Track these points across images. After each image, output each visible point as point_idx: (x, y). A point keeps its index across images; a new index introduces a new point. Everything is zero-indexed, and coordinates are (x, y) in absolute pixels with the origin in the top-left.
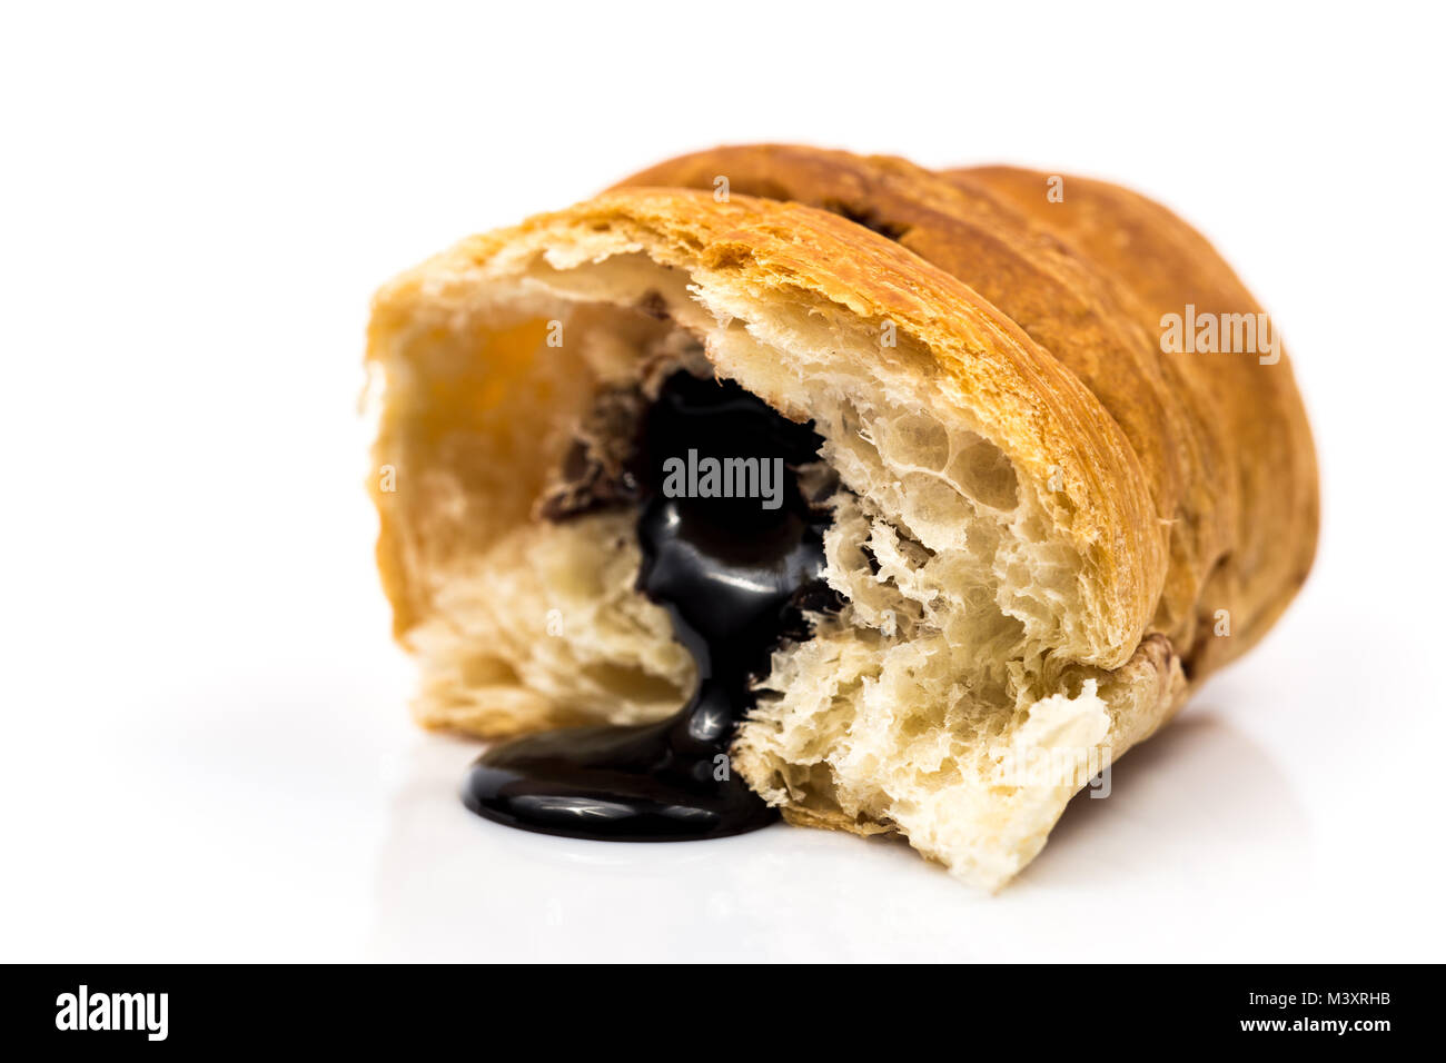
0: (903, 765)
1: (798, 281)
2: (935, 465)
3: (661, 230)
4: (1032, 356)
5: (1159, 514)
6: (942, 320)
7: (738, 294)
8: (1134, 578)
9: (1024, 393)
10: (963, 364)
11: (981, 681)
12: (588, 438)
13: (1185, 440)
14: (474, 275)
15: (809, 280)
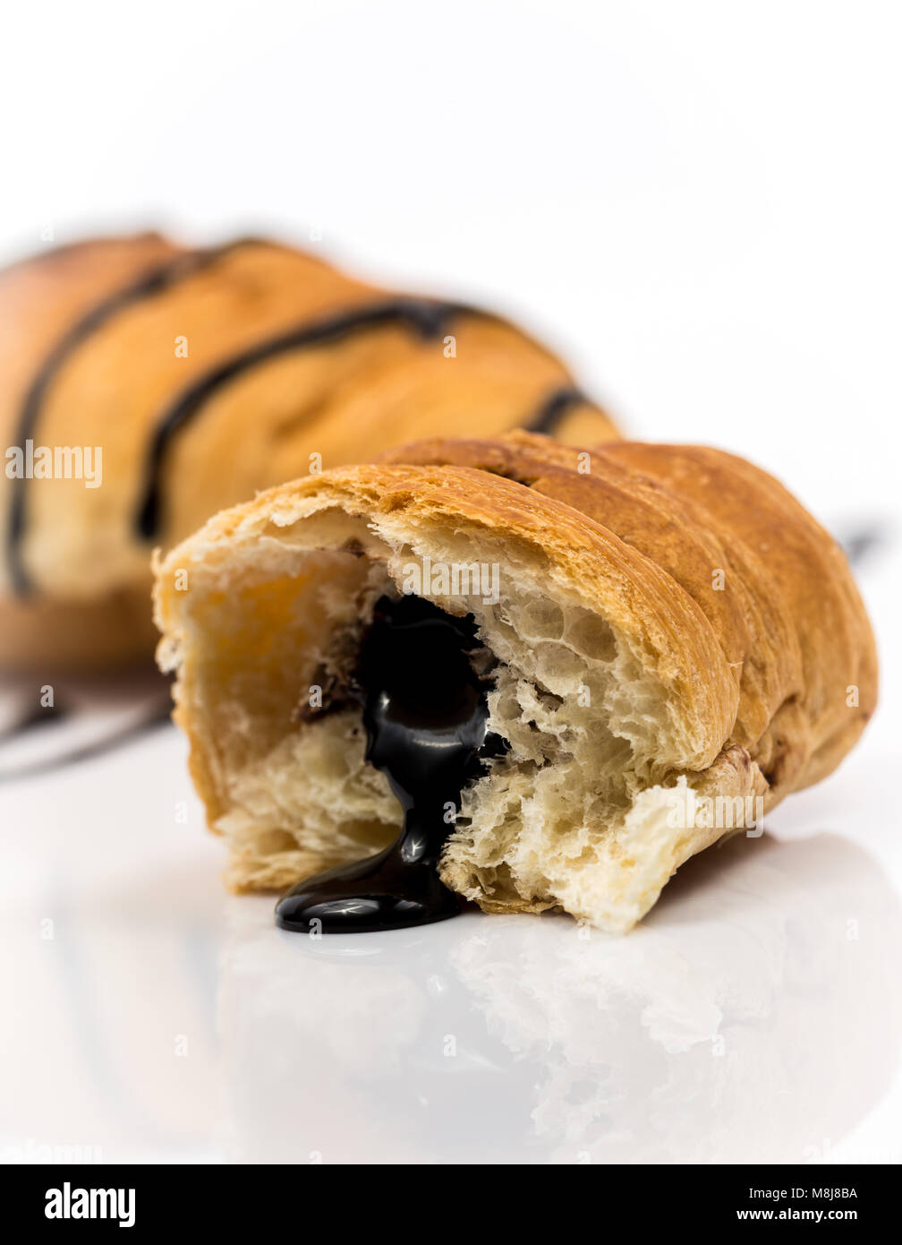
0: (556, 855)
1: (444, 510)
2: (557, 635)
3: (351, 490)
4: (621, 550)
5: (728, 660)
6: (551, 529)
7: (404, 526)
8: (709, 703)
9: (615, 575)
10: (567, 557)
11: (608, 789)
12: (327, 660)
13: (750, 610)
14: (225, 542)
15: (453, 508)
